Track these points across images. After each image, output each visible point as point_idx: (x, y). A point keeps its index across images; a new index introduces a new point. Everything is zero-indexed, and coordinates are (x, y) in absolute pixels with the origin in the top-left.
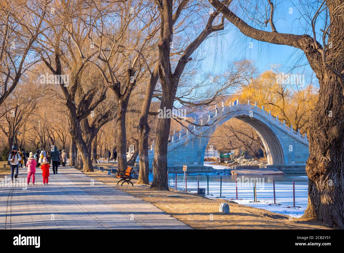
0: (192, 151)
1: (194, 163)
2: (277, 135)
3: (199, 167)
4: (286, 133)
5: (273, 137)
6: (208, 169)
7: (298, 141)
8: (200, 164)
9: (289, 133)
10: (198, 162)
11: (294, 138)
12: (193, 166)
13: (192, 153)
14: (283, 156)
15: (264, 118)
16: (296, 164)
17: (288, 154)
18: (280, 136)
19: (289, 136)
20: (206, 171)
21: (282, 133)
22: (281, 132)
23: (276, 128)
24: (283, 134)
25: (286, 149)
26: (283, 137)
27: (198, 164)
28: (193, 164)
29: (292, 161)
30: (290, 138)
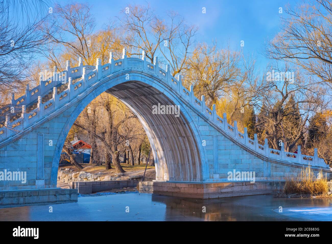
0: (32, 155)
1: (37, 181)
2: (192, 125)
3: (49, 191)
4: (206, 120)
5: (181, 128)
6: (68, 196)
7: (225, 135)
8: (49, 184)
9: (210, 119)
10: (46, 180)
11: (219, 130)
12: (34, 188)
13: (34, 159)
14: (200, 164)
15: (171, 89)
16: (222, 179)
17: (209, 161)
18: (196, 125)
19: (212, 125)
20: (65, 199)
21: (200, 119)
22: (197, 117)
23: (190, 110)
24: (201, 121)
25: (205, 151)
26: (201, 128)
27: (46, 184)
28: (34, 185)
29: (215, 173)
30: (213, 129)
